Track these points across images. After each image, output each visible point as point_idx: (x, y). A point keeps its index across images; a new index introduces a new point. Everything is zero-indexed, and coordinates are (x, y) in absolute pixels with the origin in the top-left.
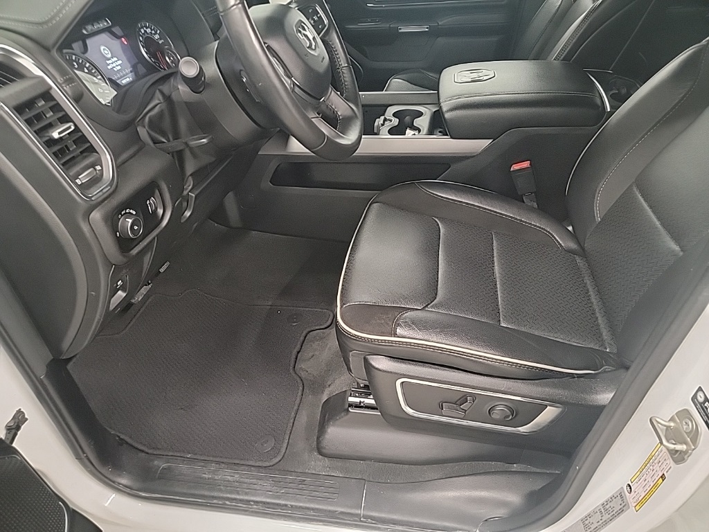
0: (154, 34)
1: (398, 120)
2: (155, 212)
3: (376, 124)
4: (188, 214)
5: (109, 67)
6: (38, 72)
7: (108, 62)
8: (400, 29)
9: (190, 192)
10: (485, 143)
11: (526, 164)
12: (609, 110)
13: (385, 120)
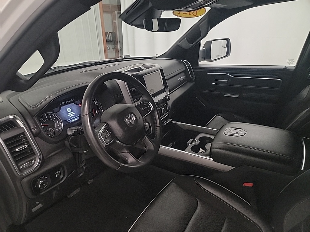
0: (95, 102)
1: (199, 142)
2: (59, 177)
3: (188, 142)
4: (81, 175)
5: (68, 116)
6: (22, 126)
7: (68, 114)
8: (225, 95)
9: (83, 166)
10: (230, 168)
11: (250, 185)
12: (302, 169)
13: (194, 140)
